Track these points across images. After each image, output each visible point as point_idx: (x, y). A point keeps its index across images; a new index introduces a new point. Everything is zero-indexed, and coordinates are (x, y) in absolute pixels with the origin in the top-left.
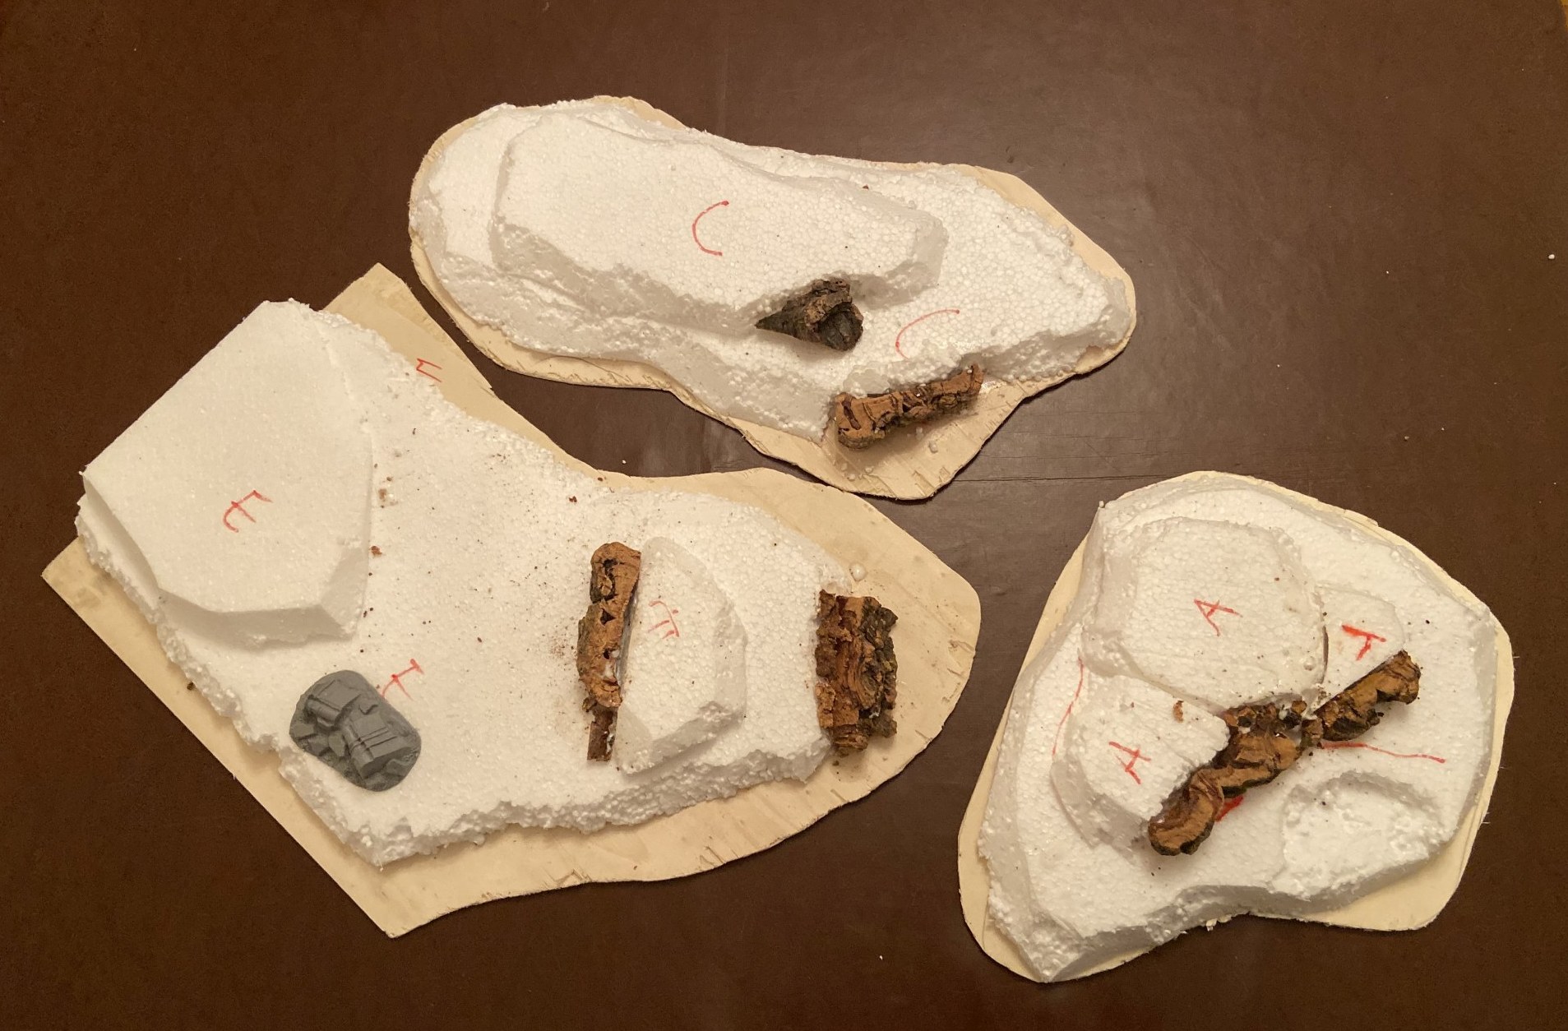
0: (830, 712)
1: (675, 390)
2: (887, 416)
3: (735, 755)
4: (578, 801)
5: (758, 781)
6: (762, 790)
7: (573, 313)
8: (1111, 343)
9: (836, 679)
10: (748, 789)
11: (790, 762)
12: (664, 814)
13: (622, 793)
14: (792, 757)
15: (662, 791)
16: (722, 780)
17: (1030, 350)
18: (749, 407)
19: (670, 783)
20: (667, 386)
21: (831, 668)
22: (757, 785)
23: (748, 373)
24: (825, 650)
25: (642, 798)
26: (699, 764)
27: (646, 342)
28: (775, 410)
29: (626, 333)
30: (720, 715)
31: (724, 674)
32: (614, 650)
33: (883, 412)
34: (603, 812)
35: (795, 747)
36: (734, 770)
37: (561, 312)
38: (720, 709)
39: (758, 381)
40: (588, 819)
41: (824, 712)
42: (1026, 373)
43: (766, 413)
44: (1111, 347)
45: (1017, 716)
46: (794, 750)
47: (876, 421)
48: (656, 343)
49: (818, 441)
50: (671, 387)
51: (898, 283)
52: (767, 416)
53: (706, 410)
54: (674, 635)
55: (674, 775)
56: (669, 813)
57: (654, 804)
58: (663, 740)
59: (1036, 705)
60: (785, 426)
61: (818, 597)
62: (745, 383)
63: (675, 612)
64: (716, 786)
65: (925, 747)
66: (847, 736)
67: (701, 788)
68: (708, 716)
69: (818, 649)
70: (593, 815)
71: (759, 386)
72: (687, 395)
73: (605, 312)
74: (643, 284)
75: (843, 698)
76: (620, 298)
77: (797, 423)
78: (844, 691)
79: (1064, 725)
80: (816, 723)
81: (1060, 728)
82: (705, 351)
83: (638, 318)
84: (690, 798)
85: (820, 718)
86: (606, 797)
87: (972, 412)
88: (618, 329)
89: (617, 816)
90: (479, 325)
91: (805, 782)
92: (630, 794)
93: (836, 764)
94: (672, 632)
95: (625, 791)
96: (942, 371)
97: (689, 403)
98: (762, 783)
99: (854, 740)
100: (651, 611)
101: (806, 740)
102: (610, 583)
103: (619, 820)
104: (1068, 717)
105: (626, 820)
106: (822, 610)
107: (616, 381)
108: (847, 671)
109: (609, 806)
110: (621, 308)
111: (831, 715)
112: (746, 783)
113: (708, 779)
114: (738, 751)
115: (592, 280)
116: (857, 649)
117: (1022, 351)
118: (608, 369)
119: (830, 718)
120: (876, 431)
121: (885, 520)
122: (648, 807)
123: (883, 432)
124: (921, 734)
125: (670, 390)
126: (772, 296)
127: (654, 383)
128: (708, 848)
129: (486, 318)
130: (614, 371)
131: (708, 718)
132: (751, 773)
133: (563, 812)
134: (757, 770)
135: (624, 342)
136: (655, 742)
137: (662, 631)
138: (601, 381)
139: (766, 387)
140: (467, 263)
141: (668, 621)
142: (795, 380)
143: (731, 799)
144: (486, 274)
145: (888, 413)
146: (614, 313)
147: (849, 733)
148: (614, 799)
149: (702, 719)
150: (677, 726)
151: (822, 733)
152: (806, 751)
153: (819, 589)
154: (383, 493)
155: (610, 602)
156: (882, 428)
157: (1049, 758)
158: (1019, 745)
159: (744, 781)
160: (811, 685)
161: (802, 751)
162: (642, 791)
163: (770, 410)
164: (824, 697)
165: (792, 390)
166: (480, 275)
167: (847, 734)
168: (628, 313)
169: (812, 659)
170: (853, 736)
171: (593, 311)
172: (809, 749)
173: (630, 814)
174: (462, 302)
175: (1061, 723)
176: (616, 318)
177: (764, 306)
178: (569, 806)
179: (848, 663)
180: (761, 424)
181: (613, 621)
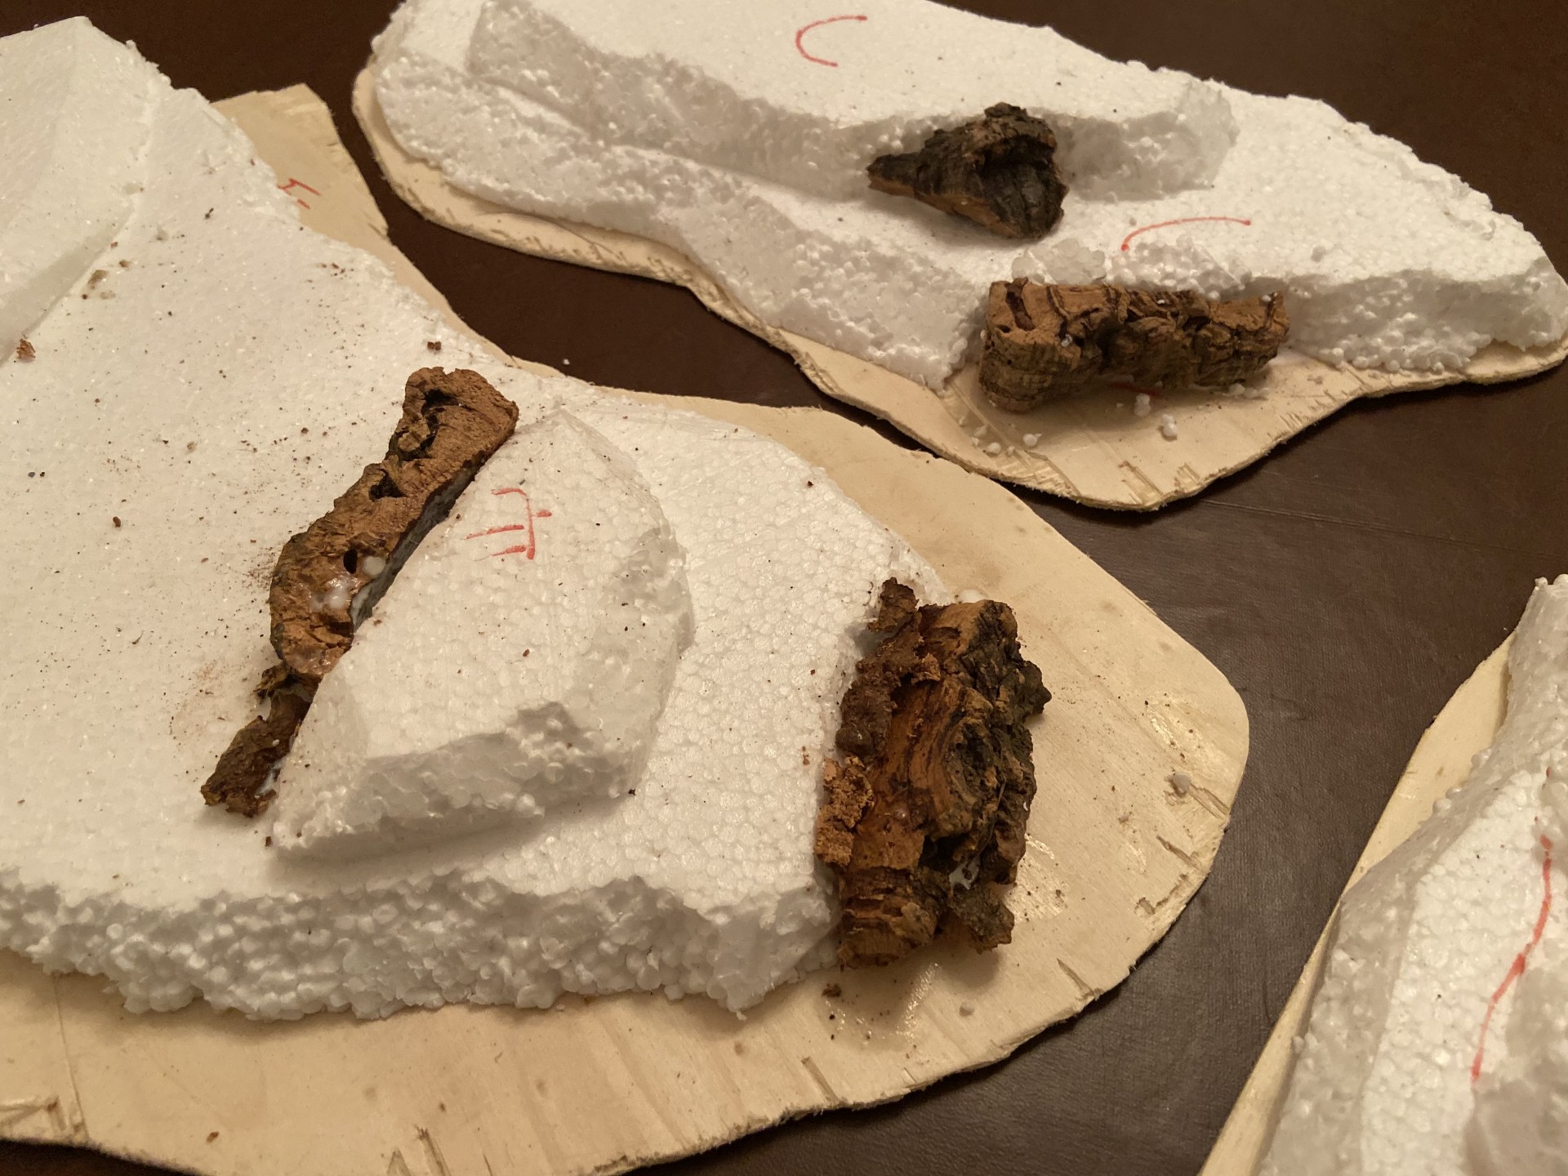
0: (849, 830)
1: (698, 285)
2: (1093, 315)
3: (575, 874)
4: (129, 897)
5: (617, 983)
6: (621, 1013)
7: (562, 138)
8: (1537, 341)
9: (881, 761)
10: (587, 999)
11: (714, 937)
12: (347, 1014)
13: (249, 907)
14: (721, 920)
15: (356, 934)
16: (525, 943)
17: (1386, 301)
18: (823, 308)
19: (386, 912)
20: (685, 277)
21: (873, 735)
22: (614, 996)
23: (834, 245)
24: (868, 693)
25: (298, 936)
26: (477, 876)
27: (669, 195)
28: (869, 320)
29: (639, 176)
30: (569, 753)
31: (610, 661)
32: (373, 554)
33: (1085, 307)
34: (185, 949)
35: (735, 891)
36: (562, 920)
37: (544, 136)
38: (571, 733)
39: (849, 264)
40: (143, 958)
41: (830, 825)
42: (1368, 350)
43: (851, 324)
44: (1536, 350)
45: (1354, 967)
46: (731, 899)
47: (1069, 318)
48: (686, 198)
49: (938, 382)
50: (691, 280)
51: (1144, 151)
52: (850, 328)
53: (741, 317)
54: (525, 554)
55: (402, 891)
56: (361, 1009)
57: (327, 967)
58: (395, 765)
59: (1421, 936)
60: (879, 354)
61: (877, 591)
62: (823, 263)
63: (545, 514)
64: (504, 964)
65: (1079, 1007)
66: (880, 897)
67: (464, 957)
68: (536, 745)
69: (851, 693)
70: (158, 948)
71: (849, 274)
72: (714, 291)
73: (613, 132)
74: (689, 88)
75: (889, 805)
76: (645, 109)
77: (904, 346)
78: (895, 790)
79: (1505, 1003)
80: (806, 845)
81: (1491, 1009)
82: (767, 210)
83: (668, 152)
84: (428, 983)
85: (819, 832)
86: (208, 905)
87: (1255, 392)
88: (626, 163)
89: (219, 975)
90: (411, 158)
91: (740, 1016)
92: (270, 914)
93: (833, 993)
94: (521, 549)
95: (260, 900)
96: (1212, 281)
97: (716, 306)
98: (627, 993)
99: (899, 913)
100: (492, 502)
101: (771, 879)
102: (425, 433)
103: (222, 989)
104: (1514, 982)
105: (239, 995)
106: (879, 622)
107: (599, 257)
108: (912, 746)
109: (207, 938)
110: (641, 128)
111: (850, 837)
112: (585, 975)
113: (493, 932)
114: (586, 870)
115: (606, 74)
116: (947, 699)
117: (1371, 300)
118: (592, 239)
119: (844, 843)
120: (1065, 343)
121: (1047, 529)
122: (308, 970)
123: (1079, 349)
124: (1070, 973)
125: (689, 285)
126: (909, 123)
127: (664, 271)
128: (424, 1135)
129: (425, 149)
130: (603, 243)
131: (532, 746)
132: (605, 946)
133: (85, 917)
134: (622, 941)
135: (631, 190)
136: (374, 762)
137: (497, 542)
138: (573, 254)
139: (865, 277)
140: (424, 65)
141: (521, 527)
142: (918, 269)
143: (534, 1018)
144: (447, 80)
145: (1097, 310)
146: (629, 139)
147: (889, 891)
148: (226, 918)
149: (517, 744)
150: (446, 737)
151: (814, 875)
152: (762, 910)
153: (884, 576)
154: (97, 276)
155: (406, 465)
156: (1078, 341)
157: (1462, 1087)
158: (1368, 1035)
159: (580, 967)
160: (816, 759)
161: (750, 908)
162: (306, 915)
163: (858, 320)
164: (843, 788)
165: (909, 285)
166: (437, 83)
167: (878, 891)
168: (653, 141)
169: (831, 708)
170: (896, 900)
171: (595, 134)
172: (771, 906)
173: (256, 976)
174: (395, 123)
175: (1496, 997)
176: (629, 148)
177: (892, 138)
178: (103, 902)
179: (918, 730)
180: (837, 347)
181: (399, 500)
